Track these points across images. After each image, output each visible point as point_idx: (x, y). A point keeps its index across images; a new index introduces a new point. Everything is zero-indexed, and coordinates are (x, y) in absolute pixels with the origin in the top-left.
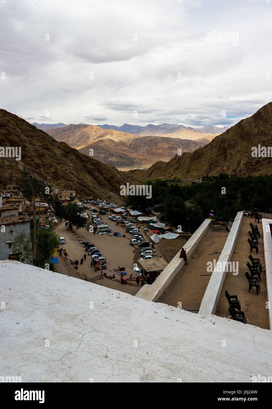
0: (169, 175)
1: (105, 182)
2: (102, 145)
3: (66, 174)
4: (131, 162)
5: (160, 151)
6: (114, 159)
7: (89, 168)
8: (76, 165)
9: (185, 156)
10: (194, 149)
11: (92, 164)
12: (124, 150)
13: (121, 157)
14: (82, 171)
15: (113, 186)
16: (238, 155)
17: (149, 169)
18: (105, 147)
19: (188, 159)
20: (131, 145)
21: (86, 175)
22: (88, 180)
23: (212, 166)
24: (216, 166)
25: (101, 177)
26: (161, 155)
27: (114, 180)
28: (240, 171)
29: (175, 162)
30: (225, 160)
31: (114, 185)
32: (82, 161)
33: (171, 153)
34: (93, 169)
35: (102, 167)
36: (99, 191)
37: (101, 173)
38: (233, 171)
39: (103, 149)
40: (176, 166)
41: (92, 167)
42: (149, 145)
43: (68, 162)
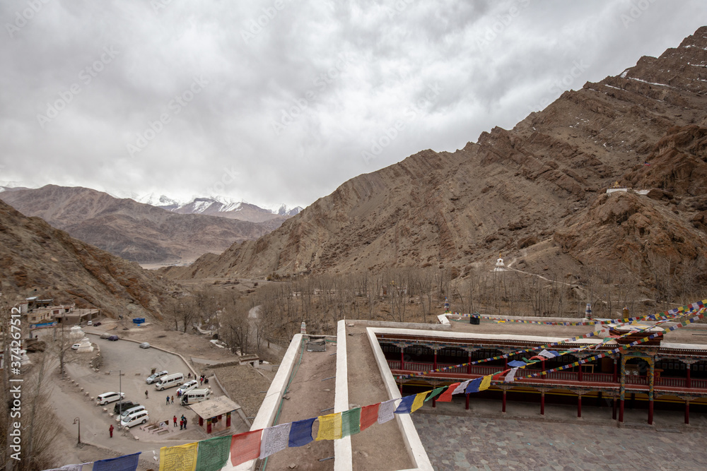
0: (223, 274)
1: (119, 287)
2: (111, 225)
3: (45, 276)
4: (162, 255)
5: (209, 238)
6: (132, 249)
7: (91, 265)
8: (63, 259)
9: (246, 246)
10: (258, 237)
11: (96, 258)
12: (151, 235)
13: (146, 246)
14: (75, 270)
15: (135, 294)
16: (313, 245)
17: (192, 266)
18: (117, 228)
19: (250, 251)
20: (163, 227)
21: (85, 277)
22: (88, 286)
23: (281, 260)
24: (285, 260)
25: (113, 279)
26: (209, 243)
27: (135, 284)
28: (314, 266)
29: (231, 254)
30: (297, 251)
31: (136, 292)
32: (77, 252)
33: (226, 241)
34: (98, 266)
35: (114, 263)
36: (109, 303)
37: (113, 273)
38: (306, 267)
39: (113, 232)
40: (233, 260)
41: (96, 264)
42: (193, 227)
43: (48, 255)
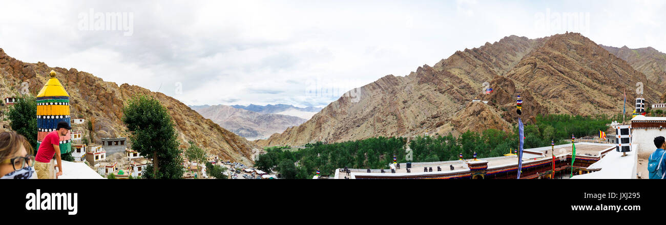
0: (283, 144)
1: (238, 149)
2: (234, 121)
3: (212, 143)
4: (255, 134)
5: (276, 125)
6: (243, 132)
7: (227, 139)
8: (218, 136)
9: (294, 129)
10: (300, 124)
11: (229, 136)
12: (250, 125)
13: (248, 130)
14: (222, 141)
15: (244, 152)
16: (329, 128)
17: (269, 139)
18: (237, 122)
19: (296, 132)
21: (225, 144)
22: (226, 148)
23: (312, 136)
24: (314, 136)
25: (235, 145)
26: (276, 128)
27: (244, 147)
28: (330, 139)
29: (286, 133)
30: (321, 131)
32: (222, 133)
33: (284, 127)
35: (236, 138)
36: (235, 156)
37: (235, 142)
38: (326, 140)
39: (236, 124)
40: (288, 136)
41: (229, 138)
43: (213, 134)
